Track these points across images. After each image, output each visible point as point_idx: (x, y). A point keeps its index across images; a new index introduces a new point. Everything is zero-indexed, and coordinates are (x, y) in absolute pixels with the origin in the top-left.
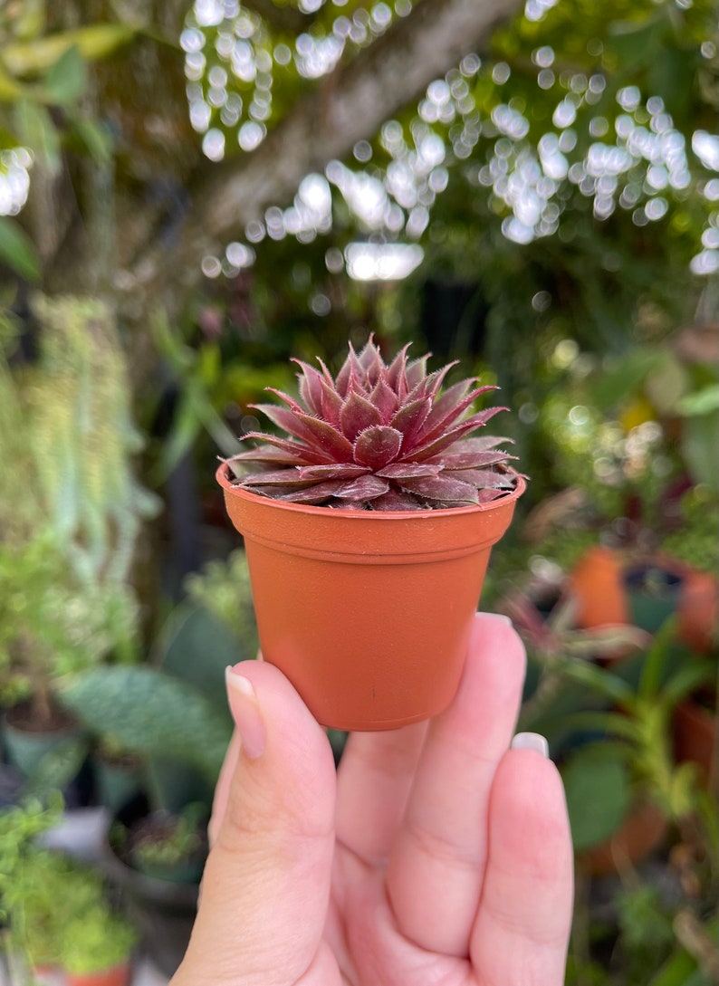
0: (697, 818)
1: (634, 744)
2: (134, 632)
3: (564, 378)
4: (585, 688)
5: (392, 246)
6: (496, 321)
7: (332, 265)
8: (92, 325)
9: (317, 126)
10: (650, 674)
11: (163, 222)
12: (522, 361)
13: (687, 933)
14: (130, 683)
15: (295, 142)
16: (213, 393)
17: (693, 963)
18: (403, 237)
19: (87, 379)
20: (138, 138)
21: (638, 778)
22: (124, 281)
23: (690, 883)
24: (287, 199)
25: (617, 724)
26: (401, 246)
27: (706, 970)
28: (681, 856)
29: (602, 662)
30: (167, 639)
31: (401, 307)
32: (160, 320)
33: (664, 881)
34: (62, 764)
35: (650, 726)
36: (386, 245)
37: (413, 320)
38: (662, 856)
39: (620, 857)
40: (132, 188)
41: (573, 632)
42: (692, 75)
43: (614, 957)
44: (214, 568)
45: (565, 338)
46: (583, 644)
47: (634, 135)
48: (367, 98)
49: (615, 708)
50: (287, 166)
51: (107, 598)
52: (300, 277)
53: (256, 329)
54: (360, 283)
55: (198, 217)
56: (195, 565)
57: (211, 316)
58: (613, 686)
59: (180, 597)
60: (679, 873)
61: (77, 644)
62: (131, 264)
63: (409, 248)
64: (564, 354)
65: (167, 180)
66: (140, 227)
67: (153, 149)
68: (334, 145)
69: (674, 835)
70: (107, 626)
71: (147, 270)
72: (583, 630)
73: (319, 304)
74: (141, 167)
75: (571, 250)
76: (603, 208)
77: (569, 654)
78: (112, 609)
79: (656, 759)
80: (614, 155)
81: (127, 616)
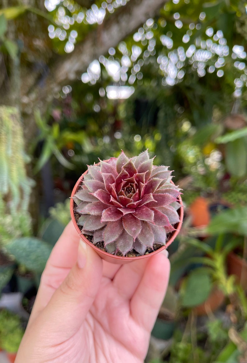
0: (236, 295)
1: (213, 268)
2: (30, 229)
3: (186, 135)
4: (195, 248)
5: (123, 87)
6: (161, 114)
7: (101, 93)
8: (12, 116)
9: (96, 42)
10: (219, 243)
11: (39, 78)
12: (171, 129)
13: (233, 336)
14: (30, 244)
15: (88, 48)
16: (56, 142)
17: (235, 347)
18: (127, 83)
19: (10, 136)
20: (30, 46)
21: (214, 280)
22: (25, 100)
23: (233, 318)
24: (84, 69)
25: (206, 261)
26: (127, 87)
27: (240, 349)
28: (230, 308)
29: (201, 239)
30: (42, 231)
31: (126, 109)
32: (38, 114)
33: (224, 318)
34: (4, 277)
35: (219, 262)
36: (121, 87)
37: (131, 114)
38: (223, 309)
39: (208, 309)
40: (27, 65)
41: (191, 228)
42: (233, 23)
43: (206, 345)
44: (60, 205)
45: (186, 121)
46: (194, 232)
47: (213, 46)
48: (115, 32)
49: (206, 255)
50: (85, 57)
51: (20, 216)
52: (89, 98)
53: (73, 118)
54: (112, 100)
55: (52, 76)
56: (52, 204)
57: (57, 113)
58: (205, 248)
59: (48, 216)
60: (229, 315)
61: (9, 233)
62: (28, 93)
63: (130, 88)
64: (186, 126)
65: (41, 62)
66: (31, 80)
67: (36, 51)
68: (102, 50)
69: (227, 301)
70: (20, 226)
71: (33, 96)
72: (194, 227)
73: (96, 108)
74: (31, 58)
75: (189, 88)
76: (201, 73)
77: (189, 236)
78: (22, 220)
79: (221, 273)
80: (205, 53)
81: (28, 222)
